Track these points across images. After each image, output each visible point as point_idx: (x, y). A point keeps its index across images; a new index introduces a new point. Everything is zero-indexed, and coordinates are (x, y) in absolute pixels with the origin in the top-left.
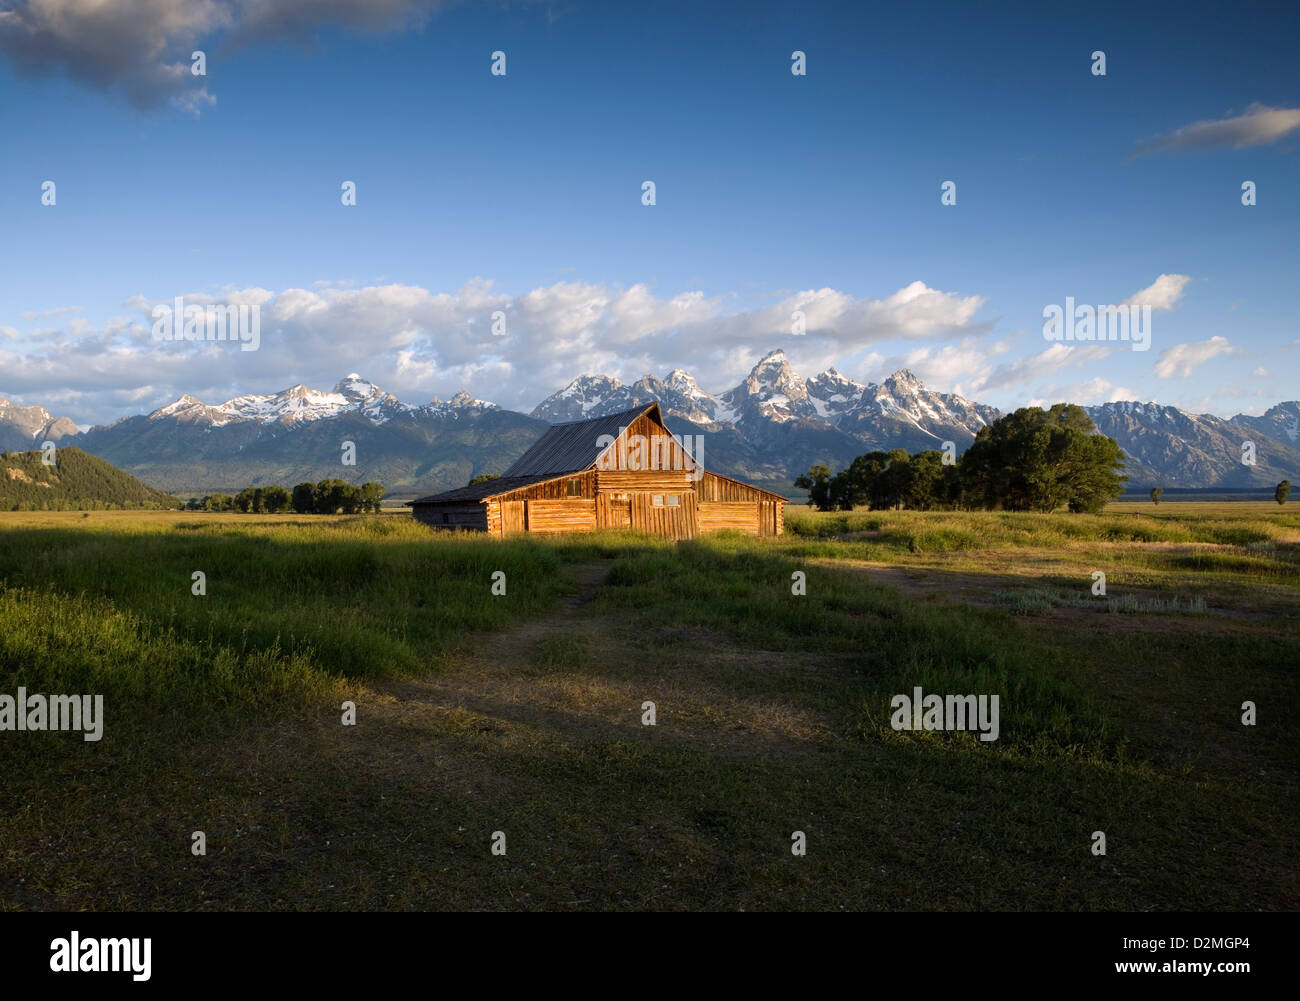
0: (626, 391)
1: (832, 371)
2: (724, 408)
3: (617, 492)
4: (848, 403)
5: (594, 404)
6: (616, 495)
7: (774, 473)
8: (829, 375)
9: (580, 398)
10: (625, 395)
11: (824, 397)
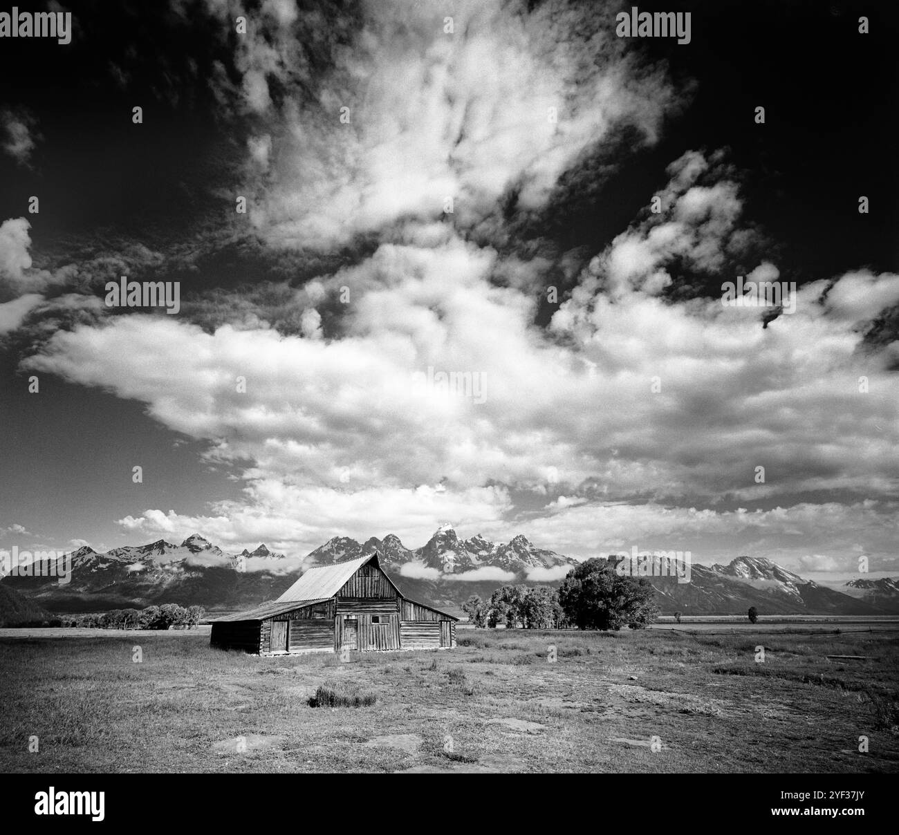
0: (360, 547)
1: (479, 536)
2: (417, 558)
3: (349, 613)
4: (489, 555)
5: (341, 555)
6: (348, 616)
7: (448, 601)
8: (477, 538)
9: (333, 552)
10: (359, 550)
11: (475, 552)
